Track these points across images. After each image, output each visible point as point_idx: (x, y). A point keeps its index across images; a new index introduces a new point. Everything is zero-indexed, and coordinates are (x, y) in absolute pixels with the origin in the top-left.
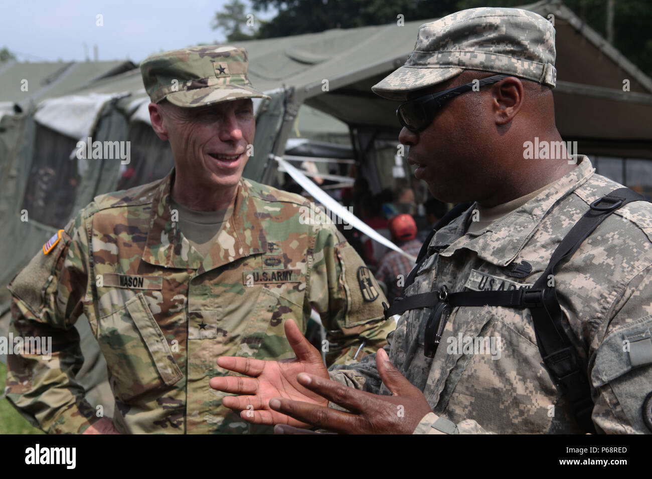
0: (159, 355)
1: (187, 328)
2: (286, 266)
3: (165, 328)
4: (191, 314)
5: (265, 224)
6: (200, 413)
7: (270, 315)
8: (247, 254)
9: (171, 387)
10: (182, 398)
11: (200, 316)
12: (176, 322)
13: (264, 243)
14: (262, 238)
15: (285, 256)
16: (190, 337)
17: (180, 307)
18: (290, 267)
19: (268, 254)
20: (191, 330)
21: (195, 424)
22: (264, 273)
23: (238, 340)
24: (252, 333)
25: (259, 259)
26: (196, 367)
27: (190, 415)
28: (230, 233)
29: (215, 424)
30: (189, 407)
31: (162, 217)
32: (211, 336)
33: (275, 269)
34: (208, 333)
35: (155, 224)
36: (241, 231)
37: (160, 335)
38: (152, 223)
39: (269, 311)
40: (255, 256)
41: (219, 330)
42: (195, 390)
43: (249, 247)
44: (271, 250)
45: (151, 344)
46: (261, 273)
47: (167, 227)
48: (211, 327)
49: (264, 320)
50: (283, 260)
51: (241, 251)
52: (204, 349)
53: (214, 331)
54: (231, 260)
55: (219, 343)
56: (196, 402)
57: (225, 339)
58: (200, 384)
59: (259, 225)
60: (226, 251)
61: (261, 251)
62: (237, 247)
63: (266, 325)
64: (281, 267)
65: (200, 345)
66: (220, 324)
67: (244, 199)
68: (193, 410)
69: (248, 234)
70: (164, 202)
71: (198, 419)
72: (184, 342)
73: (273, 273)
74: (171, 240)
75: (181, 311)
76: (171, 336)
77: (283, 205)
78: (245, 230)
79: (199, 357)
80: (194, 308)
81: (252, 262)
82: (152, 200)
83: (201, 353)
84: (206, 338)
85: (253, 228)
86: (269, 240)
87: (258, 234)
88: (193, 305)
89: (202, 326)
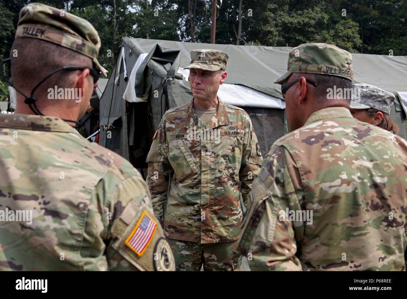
0: (191, 162)
1: (201, 152)
2: (237, 131)
3: (193, 152)
4: (202, 146)
5: (229, 115)
6: (206, 183)
7: (231, 147)
8: (222, 125)
9: (196, 174)
10: (199, 178)
11: (205, 147)
12: (196, 150)
13: (229, 121)
14: (228, 119)
15: (237, 127)
16: (202, 155)
17: (198, 144)
18: (239, 131)
19: (230, 125)
20: (202, 152)
21: (204, 187)
22: (229, 132)
23: (220, 156)
24: (225, 154)
25: (227, 127)
26: (205, 166)
27: (203, 184)
28: (216, 117)
29: (212, 187)
30: (202, 180)
31: (191, 113)
32: (210, 154)
33: (233, 131)
34: (208, 153)
35: (188, 115)
36: (220, 117)
37: (191, 155)
38: (187, 115)
39: (231, 146)
40: (225, 125)
41: (213, 152)
42: (204, 175)
43: (223, 122)
44: (231, 124)
45: (188, 158)
46: (228, 132)
47: (193, 116)
48: (210, 152)
49: (229, 149)
50: (236, 128)
51: (220, 123)
52: (207, 159)
53: (211, 153)
54: (216, 126)
55: (213, 157)
56: (205, 179)
57: (215, 155)
58: (206, 172)
59: (227, 115)
60: (215, 123)
61: (227, 124)
62: (218, 122)
63: (230, 151)
64: (235, 130)
65: (206, 158)
66: (213, 150)
67: (221, 106)
68: (204, 182)
69: (223, 118)
70: (191, 108)
71: (205, 185)
72: (200, 157)
73: (232, 132)
74: (194, 120)
75: (198, 146)
76: (195, 155)
77: (235, 110)
78: (221, 116)
79: (206, 162)
80: (203, 144)
81: (224, 128)
82: (187, 108)
83: (206, 161)
84: (208, 155)
85: (224, 116)
86: (231, 121)
87: (226, 118)
88: (203, 143)
89: (206, 151)
